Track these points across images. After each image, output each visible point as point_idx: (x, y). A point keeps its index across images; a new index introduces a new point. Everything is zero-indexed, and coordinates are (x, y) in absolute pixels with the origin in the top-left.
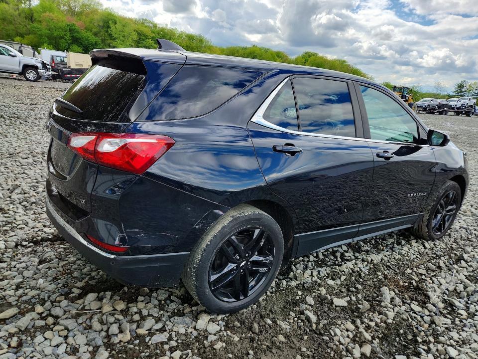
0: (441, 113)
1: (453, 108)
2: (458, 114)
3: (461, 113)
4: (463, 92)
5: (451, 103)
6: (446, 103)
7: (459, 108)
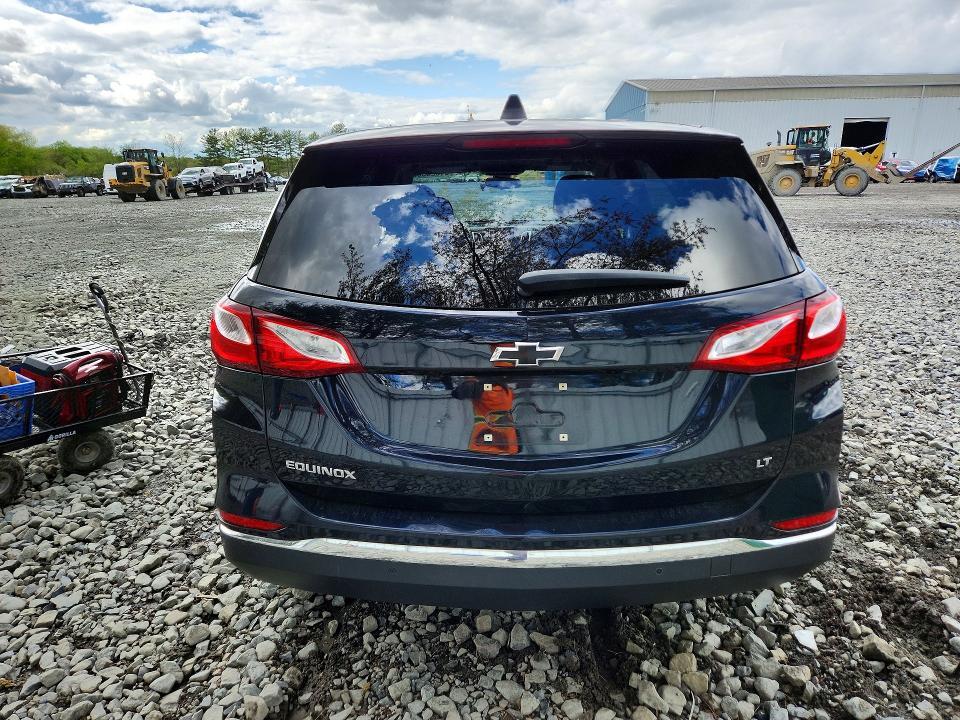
0: (223, 192)
1: (238, 181)
2: (245, 190)
3: (252, 187)
4: (219, 150)
5: (232, 172)
6: (224, 173)
7: (245, 180)
